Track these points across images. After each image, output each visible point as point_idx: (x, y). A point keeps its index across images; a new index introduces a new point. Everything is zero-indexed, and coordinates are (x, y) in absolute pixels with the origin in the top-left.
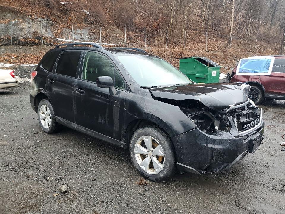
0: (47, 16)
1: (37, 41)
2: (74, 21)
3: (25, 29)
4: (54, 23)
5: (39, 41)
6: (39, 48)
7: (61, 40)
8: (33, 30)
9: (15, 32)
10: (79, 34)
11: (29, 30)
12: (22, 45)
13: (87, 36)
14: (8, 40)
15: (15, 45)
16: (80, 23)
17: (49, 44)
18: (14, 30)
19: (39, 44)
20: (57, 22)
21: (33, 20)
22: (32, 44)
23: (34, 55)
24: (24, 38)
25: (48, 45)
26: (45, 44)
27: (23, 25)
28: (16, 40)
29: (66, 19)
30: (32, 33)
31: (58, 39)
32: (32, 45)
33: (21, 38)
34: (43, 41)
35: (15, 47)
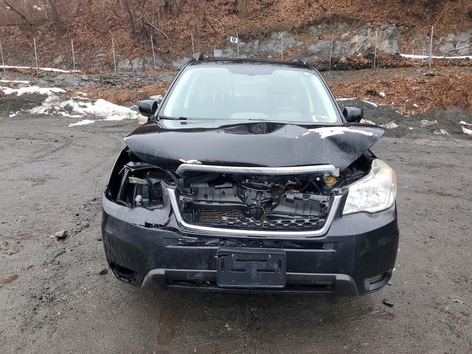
0: (398, 18)
1: (366, 61)
2: (446, 19)
3: (357, 45)
4: (407, 28)
5: (370, 61)
6: (366, 73)
7: (407, 56)
8: (369, 45)
9: (343, 50)
10: (450, 42)
11: (363, 46)
12: (343, 70)
13: (467, 46)
14: (326, 62)
15: (335, 69)
16: (459, 22)
17: (385, 66)
18: (342, 48)
19: (368, 66)
20: (413, 27)
21: (373, 29)
22: (358, 67)
23: (354, 84)
24: (348, 59)
25: (382, 67)
26: (378, 65)
27: (356, 39)
28: (336, 63)
29: (433, 17)
30: (366, 49)
31: (402, 55)
32: (357, 69)
33: (343, 59)
34: (376, 61)
35: (334, 72)
